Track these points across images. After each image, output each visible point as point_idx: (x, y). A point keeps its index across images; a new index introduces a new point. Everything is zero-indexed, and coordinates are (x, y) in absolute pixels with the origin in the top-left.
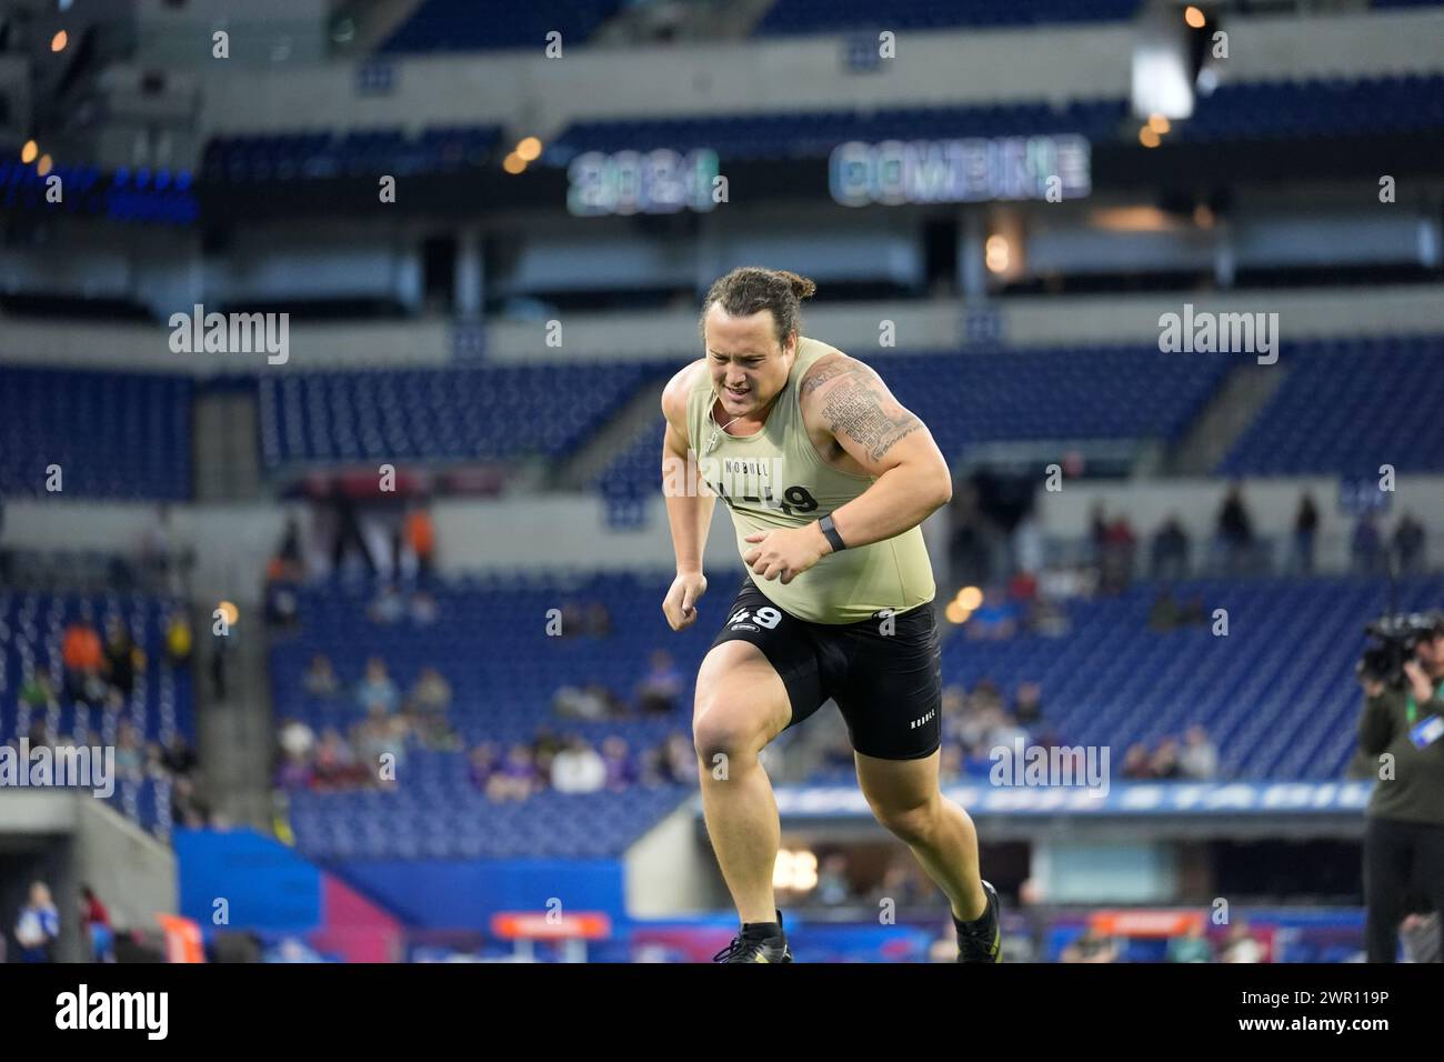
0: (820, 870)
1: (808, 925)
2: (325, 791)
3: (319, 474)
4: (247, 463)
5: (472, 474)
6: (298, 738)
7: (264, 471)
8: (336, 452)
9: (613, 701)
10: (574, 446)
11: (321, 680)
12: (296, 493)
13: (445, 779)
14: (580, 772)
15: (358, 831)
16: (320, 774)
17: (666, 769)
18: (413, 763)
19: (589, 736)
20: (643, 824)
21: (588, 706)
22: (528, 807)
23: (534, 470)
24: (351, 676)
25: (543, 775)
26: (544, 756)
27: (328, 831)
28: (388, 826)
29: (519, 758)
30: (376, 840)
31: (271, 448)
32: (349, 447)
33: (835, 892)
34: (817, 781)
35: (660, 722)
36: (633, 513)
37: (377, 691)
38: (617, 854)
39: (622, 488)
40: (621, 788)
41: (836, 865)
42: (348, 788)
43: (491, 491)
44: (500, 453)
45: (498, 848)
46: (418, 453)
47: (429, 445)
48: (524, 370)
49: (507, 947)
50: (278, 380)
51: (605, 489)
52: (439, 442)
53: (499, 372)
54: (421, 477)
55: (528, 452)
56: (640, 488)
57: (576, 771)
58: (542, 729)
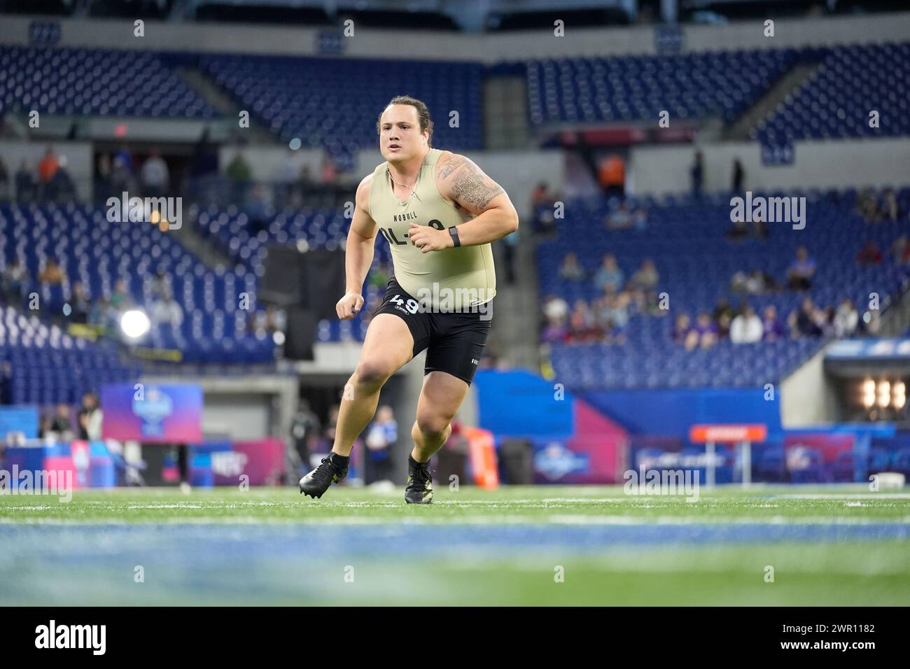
1: (902, 432)
2: (573, 343)
3: (569, 130)
4: (519, 123)
6: (556, 309)
7: (532, 127)
8: (581, 116)
9: (769, 282)
10: (742, 109)
11: (571, 269)
12: (553, 144)
13: (657, 335)
14: (747, 330)
15: (596, 369)
16: (571, 332)
18: (635, 320)
20: (793, 365)
21: (754, 285)
22: (712, 353)
23: (716, 124)
24: (592, 264)
25: (724, 333)
26: (725, 320)
27: (578, 371)
28: (617, 367)
29: (705, 320)
30: (610, 377)
31: (536, 115)
32: (589, 112)
36: (787, 153)
37: (609, 275)
39: (772, 136)
42: (590, 342)
43: (687, 140)
44: (691, 114)
45: (693, 382)
46: (635, 115)
47: (643, 110)
48: (707, 58)
49: (700, 448)
50: (540, 65)
51: (763, 138)
52: (649, 106)
53: (690, 60)
54: (637, 130)
55: (710, 112)
56: (789, 136)
57: (745, 330)
58: (722, 301)
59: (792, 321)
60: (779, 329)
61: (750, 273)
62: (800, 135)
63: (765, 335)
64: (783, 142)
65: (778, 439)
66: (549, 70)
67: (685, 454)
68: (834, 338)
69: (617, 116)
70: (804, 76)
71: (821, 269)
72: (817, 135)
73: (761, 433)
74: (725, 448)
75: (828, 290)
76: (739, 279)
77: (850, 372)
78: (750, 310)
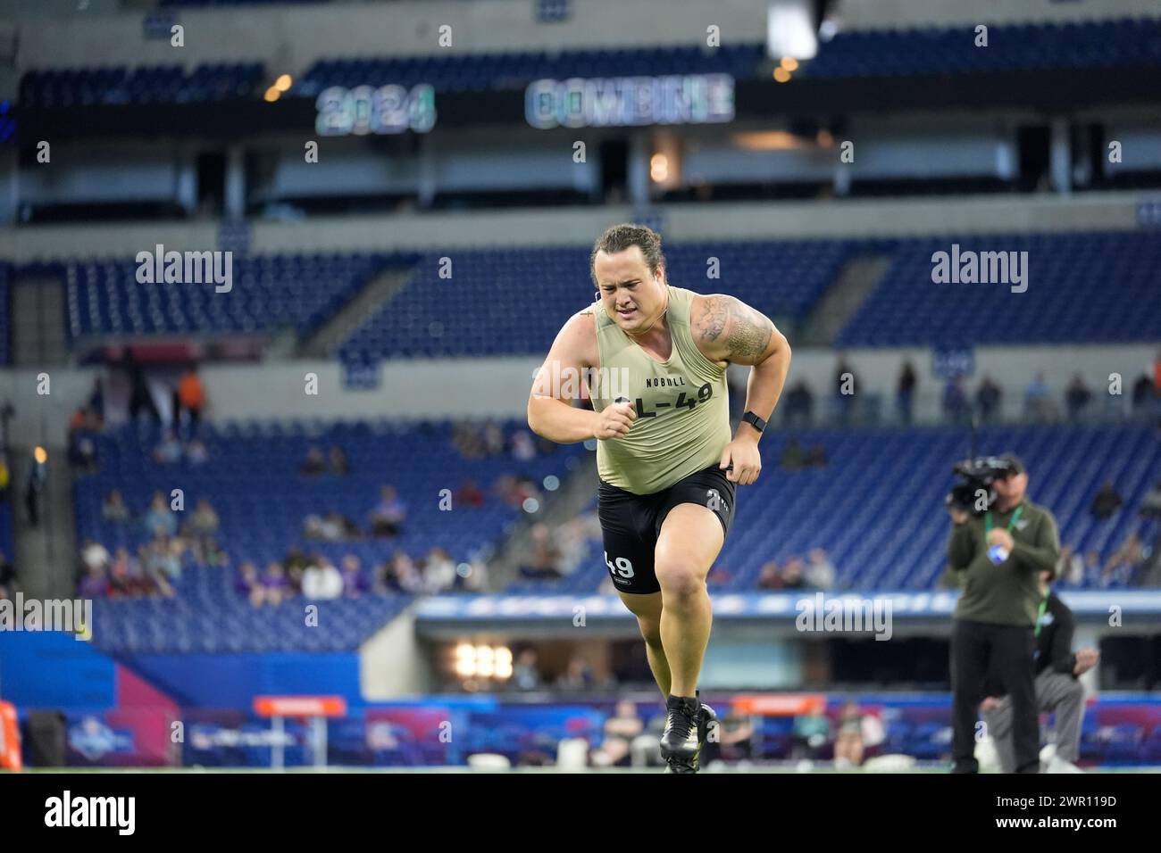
0: (515, 661)
1: (505, 706)
2: (117, 597)
3: (114, 344)
4: (56, 334)
5: (238, 345)
6: (96, 556)
7: (70, 340)
8: (128, 326)
9: (350, 526)
10: (319, 322)
11: (115, 509)
12: (94, 359)
13: (216, 588)
14: (324, 583)
15: (145, 630)
16: (111, 584)
17: (392, 581)
18: (189, 570)
19: (332, 555)
20: (377, 625)
21: (331, 530)
22: (281, 611)
23: (288, 340)
24: (140, 505)
25: (297, 587)
26: (295, 571)
27: (121, 630)
28: (169, 627)
29: (275, 572)
30: (159, 638)
31: (75, 324)
32: (138, 323)
33: (527, 680)
34: (514, 591)
35: (387, 543)
36: (366, 374)
37: (160, 519)
38: (353, 649)
39: (355, 355)
40: (355, 595)
41: (528, 658)
42: (138, 595)
43: (253, 358)
44: (259, 326)
45: (258, 644)
46: (193, 327)
47: (202, 321)
48: (279, 261)
49: (265, 723)
50: (81, 270)
51: (343, 356)
52: (211, 318)
53: (259, 262)
54: (196, 346)
55: (281, 326)
56: (373, 355)
57: (320, 583)
58: (293, 549)
60: (362, 585)
61: (325, 515)
62: (387, 354)
64: (367, 361)
65: (359, 713)
66: (91, 271)
67: (244, 731)
68: (426, 594)
69: (171, 327)
70: (394, 285)
72: (408, 353)
73: (339, 707)
74: (295, 724)
75: (418, 538)
76: (314, 524)
77: (443, 634)
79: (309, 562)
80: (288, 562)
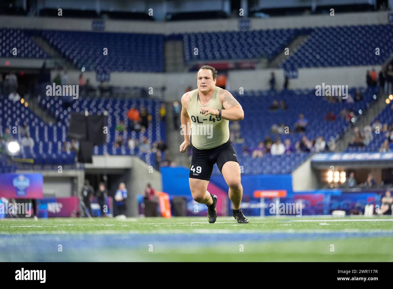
1: (344, 193)
3: (201, 63)
4: (180, 60)
5: (246, 63)
7: (185, 62)
8: (206, 57)
10: (276, 54)
14: (278, 149)
20: (298, 165)
22: (263, 160)
23: (265, 61)
25: (269, 151)
29: (261, 146)
31: (188, 57)
32: (210, 55)
33: (352, 183)
34: (347, 151)
36: (295, 74)
38: (290, 173)
39: (288, 66)
41: (352, 175)
43: (252, 68)
44: (254, 56)
45: (255, 172)
46: (230, 57)
47: (233, 55)
48: (260, 32)
49: (258, 200)
50: (189, 36)
51: (284, 67)
52: (236, 53)
53: (253, 33)
54: (231, 64)
55: (262, 56)
56: (296, 66)
57: (277, 149)
58: (267, 137)
59: (297, 146)
60: (292, 149)
61: (279, 125)
62: (300, 66)
63: (286, 151)
64: (293, 69)
65: (291, 196)
66: (193, 38)
67: (251, 203)
68: (315, 153)
69: (222, 57)
70: (303, 40)
71: (310, 123)
72: (308, 66)
73: (284, 194)
74: (269, 200)
75: (313, 132)
76: (274, 127)
77: (321, 167)
78: (279, 141)
79: (274, 142)
80: (266, 142)
